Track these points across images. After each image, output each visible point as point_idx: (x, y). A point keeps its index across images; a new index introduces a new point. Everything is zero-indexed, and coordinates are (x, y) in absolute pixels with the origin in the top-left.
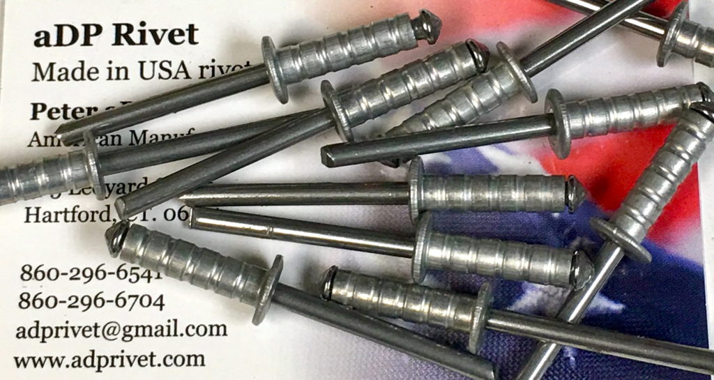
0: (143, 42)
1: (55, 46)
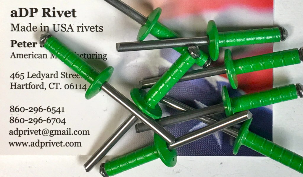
0: (54, 16)
1: (19, 17)
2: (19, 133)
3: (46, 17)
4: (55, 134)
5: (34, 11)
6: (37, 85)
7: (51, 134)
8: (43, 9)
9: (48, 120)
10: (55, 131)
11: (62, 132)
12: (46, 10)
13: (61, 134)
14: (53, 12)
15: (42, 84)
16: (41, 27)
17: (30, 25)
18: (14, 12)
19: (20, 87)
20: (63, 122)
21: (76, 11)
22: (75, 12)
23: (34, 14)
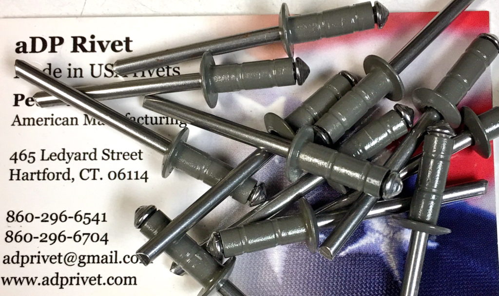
0: (93, 50)
1: (30, 52)
2: (21, 260)
3: (78, 52)
4: (89, 262)
5: (57, 41)
6: (58, 173)
7: (82, 263)
8: (72, 39)
9: (76, 237)
10: (89, 256)
11: (101, 259)
12: (79, 41)
13: (100, 261)
14: (90, 44)
15: (67, 171)
16: (69, 69)
17: (48, 68)
18: (21, 44)
19: (27, 177)
20: (103, 241)
21: (132, 41)
22: (130, 43)
23: (57, 48)
